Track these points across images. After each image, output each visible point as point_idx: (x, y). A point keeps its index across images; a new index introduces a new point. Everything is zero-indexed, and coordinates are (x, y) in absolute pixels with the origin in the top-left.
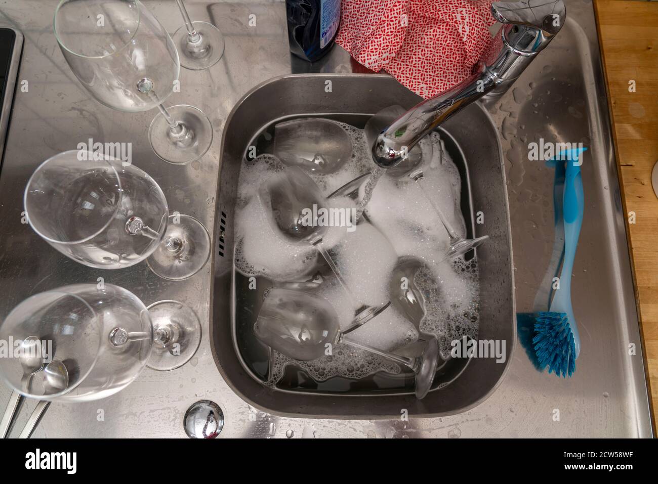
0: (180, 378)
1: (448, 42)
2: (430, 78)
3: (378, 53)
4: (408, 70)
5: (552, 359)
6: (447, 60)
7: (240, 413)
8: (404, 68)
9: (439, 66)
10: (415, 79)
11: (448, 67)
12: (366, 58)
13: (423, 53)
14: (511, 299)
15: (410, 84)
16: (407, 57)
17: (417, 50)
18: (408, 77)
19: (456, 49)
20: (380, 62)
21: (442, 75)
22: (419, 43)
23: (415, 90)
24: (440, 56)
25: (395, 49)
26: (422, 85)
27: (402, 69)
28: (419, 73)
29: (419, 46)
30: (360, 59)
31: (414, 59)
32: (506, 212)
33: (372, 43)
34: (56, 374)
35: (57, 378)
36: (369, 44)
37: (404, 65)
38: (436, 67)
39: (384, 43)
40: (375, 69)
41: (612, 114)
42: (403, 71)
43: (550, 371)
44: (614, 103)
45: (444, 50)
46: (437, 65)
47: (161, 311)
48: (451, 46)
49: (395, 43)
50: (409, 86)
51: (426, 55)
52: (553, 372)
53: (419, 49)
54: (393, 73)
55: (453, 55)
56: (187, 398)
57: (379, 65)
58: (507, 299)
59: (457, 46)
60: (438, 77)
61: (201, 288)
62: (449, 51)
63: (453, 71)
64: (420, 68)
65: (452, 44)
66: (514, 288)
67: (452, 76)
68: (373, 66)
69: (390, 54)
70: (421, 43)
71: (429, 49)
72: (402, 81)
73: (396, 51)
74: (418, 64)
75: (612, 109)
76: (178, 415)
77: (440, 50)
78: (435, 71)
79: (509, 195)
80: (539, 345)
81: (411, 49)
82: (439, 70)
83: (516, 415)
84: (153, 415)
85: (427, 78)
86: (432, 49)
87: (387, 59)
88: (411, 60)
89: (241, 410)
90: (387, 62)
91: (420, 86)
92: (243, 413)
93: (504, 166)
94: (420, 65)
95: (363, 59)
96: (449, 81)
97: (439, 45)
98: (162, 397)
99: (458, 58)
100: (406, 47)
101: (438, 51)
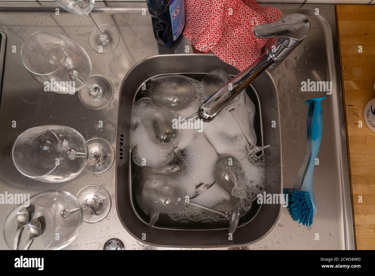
0: (101, 227)
1: (247, 35)
2: (237, 56)
3: (206, 43)
4: (224, 52)
5: (301, 217)
6: (247, 45)
7: (133, 245)
8: (222, 50)
9: (242, 49)
10: (229, 57)
11: (248, 49)
12: (200, 46)
13: (233, 42)
14: (280, 182)
15: (226, 60)
16: (223, 44)
17: (229, 41)
18: (224, 56)
19: (252, 39)
20: (208, 48)
21: (244, 54)
22: (230, 36)
23: (229, 63)
24: (243, 43)
25: (217, 40)
26: (232, 60)
27: (221, 51)
28: (230, 54)
29: (230, 38)
30: (196, 47)
31: (228, 46)
32: (279, 133)
33: (203, 37)
34: (35, 227)
35: (36, 229)
36: (201, 38)
37: (222, 49)
38: (241, 49)
39: (210, 38)
40: (205, 51)
41: (343, 75)
42: (222, 52)
43: (300, 223)
44: (344, 68)
45: (245, 40)
46: (241, 48)
47: (89, 191)
48: (249, 37)
49: (216, 37)
50: (225, 60)
51: (234, 43)
52: (301, 223)
53: (230, 40)
54: (216, 54)
55: (251, 42)
56: (105, 237)
57: (208, 49)
58: (278, 182)
59: (252, 37)
60: (242, 55)
61: (110, 179)
62: (248, 40)
63: (250, 51)
64: (231, 51)
65: (249, 36)
66: (282, 176)
67: (250, 54)
68: (204, 50)
69: (214, 43)
70: (232, 36)
71: (236, 40)
72: (221, 58)
73: (217, 41)
74: (230, 49)
75: (343, 72)
76: (100, 246)
77: (243, 40)
78: (240, 52)
79: (281, 123)
80: (294, 209)
81: (226, 40)
82: (243, 51)
83: (281, 245)
84: (87, 246)
85: (235, 56)
86: (238, 40)
87: (212, 46)
88: (226, 46)
89: (134, 243)
90: (212, 47)
91: (231, 61)
92: (134, 245)
93: (279, 107)
94: (231, 49)
95: (198, 47)
96: (248, 57)
97: (242, 37)
98: (92, 237)
99: (253, 44)
100: (223, 38)
101: (242, 40)
